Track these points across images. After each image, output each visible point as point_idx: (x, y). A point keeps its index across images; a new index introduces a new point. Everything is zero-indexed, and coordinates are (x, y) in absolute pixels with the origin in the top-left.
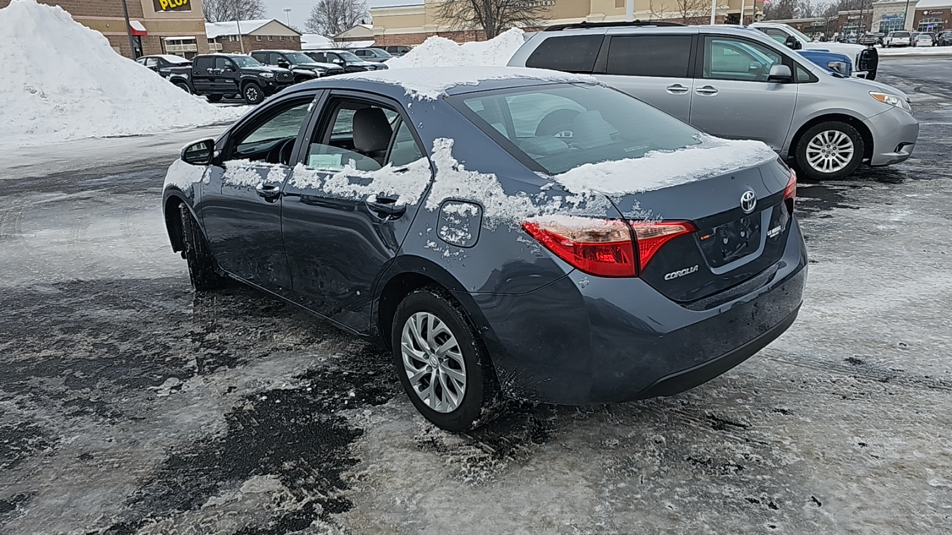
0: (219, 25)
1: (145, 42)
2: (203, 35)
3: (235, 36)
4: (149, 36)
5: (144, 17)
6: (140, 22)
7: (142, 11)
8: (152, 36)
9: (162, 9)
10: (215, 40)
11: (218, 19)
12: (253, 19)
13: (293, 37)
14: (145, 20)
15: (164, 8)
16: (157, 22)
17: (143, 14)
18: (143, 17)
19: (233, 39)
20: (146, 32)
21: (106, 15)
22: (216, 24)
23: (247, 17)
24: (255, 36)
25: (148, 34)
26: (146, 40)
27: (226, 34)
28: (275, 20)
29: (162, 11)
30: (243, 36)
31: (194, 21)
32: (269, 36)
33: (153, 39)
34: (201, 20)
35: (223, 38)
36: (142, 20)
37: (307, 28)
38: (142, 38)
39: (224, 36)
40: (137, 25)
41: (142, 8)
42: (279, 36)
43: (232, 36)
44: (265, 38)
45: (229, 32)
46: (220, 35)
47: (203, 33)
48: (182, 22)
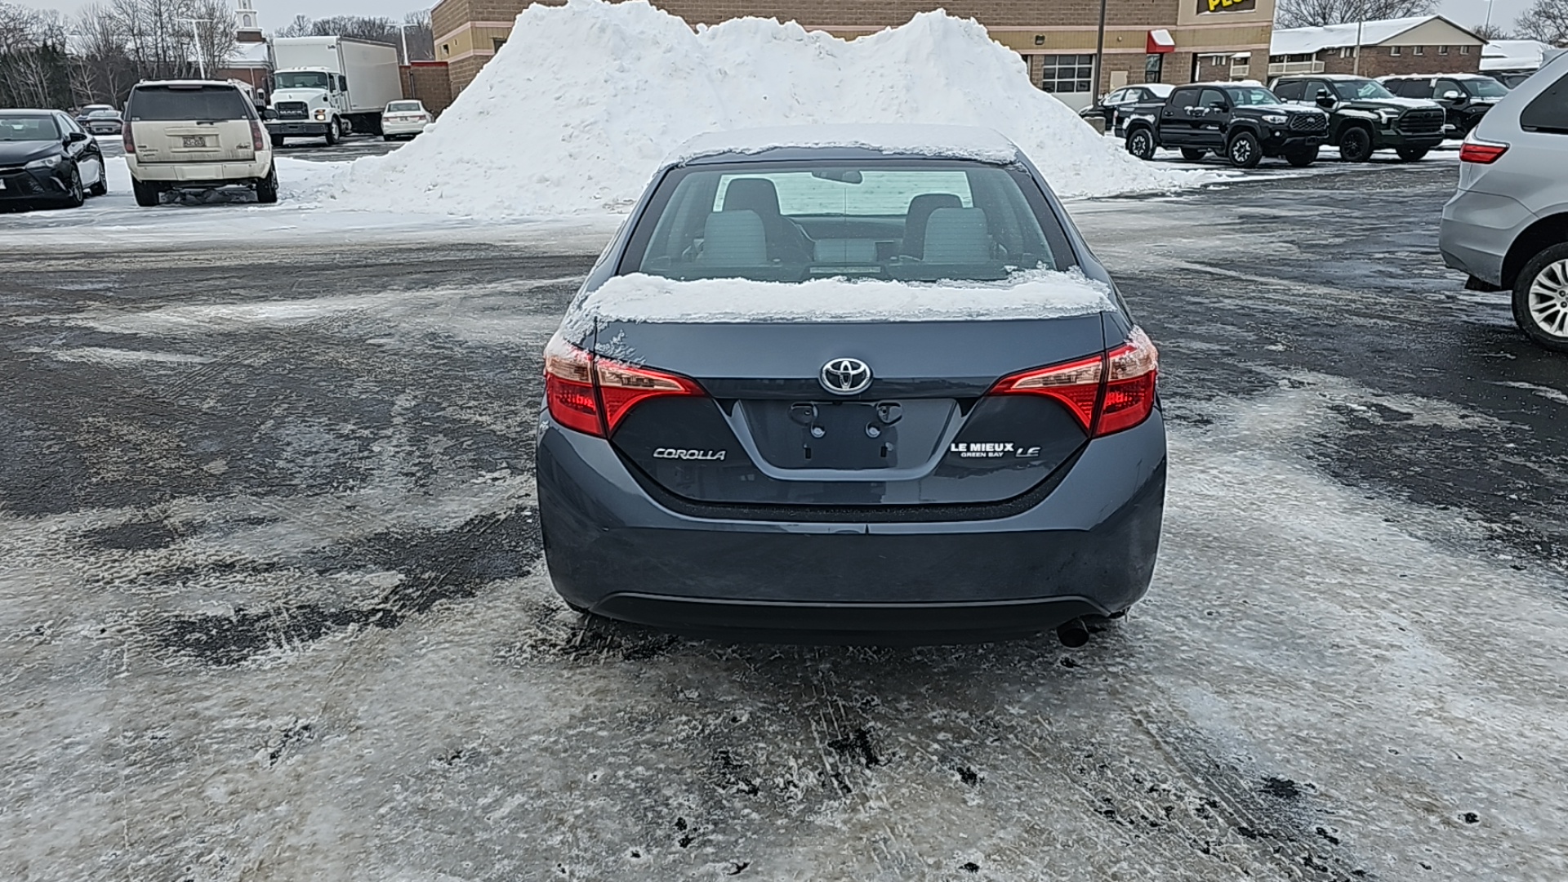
0: (1331, 30)
1: (1168, 63)
2: (1262, 50)
3: (1352, 48)
4: (1176, 53)
5: (1178, 23)
6: (1169, 31)
7: (1177, 14)
8: (1181, 53)
9: (1208, 9)
10: (1314, 56)
11: (1343, 19)
12: (1410, 16)
13: (1468, 46)
14: (1179, 28)
15: (1212, 8)
16: (1194, 31)
17: (1177, 19)
18: (1175, 24)
19: (1348, 54)
20: (1172, 47)
21: (1122, 22)
22: (1325, 29)
23: (1400, 13)
24: (1390, 47)
25: (1176, 50)
26: (1170, 60)
27: (1336, 46)
28: (1439, 18)
29: (1208, 12)
30: (1362, 47)
31: (1253, 27)
32: (1418, 46)
33: (1183, 58)
34: (1265, 24)
35: (1330, 52)
36: (1173, 28)
37: (1519, 28)
38: (1165, 56)
39: (1333, 49)
40: (1162, 37)
41: (1177, 10)
42: (1438, 46)
43: (1347, 48)
44: (1409, 50)
45: (1344, 42)
46: (1325, 47)
47: (1263, 46)
48: (1235, 28)
